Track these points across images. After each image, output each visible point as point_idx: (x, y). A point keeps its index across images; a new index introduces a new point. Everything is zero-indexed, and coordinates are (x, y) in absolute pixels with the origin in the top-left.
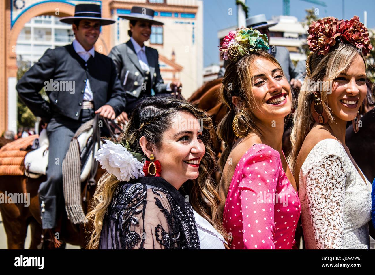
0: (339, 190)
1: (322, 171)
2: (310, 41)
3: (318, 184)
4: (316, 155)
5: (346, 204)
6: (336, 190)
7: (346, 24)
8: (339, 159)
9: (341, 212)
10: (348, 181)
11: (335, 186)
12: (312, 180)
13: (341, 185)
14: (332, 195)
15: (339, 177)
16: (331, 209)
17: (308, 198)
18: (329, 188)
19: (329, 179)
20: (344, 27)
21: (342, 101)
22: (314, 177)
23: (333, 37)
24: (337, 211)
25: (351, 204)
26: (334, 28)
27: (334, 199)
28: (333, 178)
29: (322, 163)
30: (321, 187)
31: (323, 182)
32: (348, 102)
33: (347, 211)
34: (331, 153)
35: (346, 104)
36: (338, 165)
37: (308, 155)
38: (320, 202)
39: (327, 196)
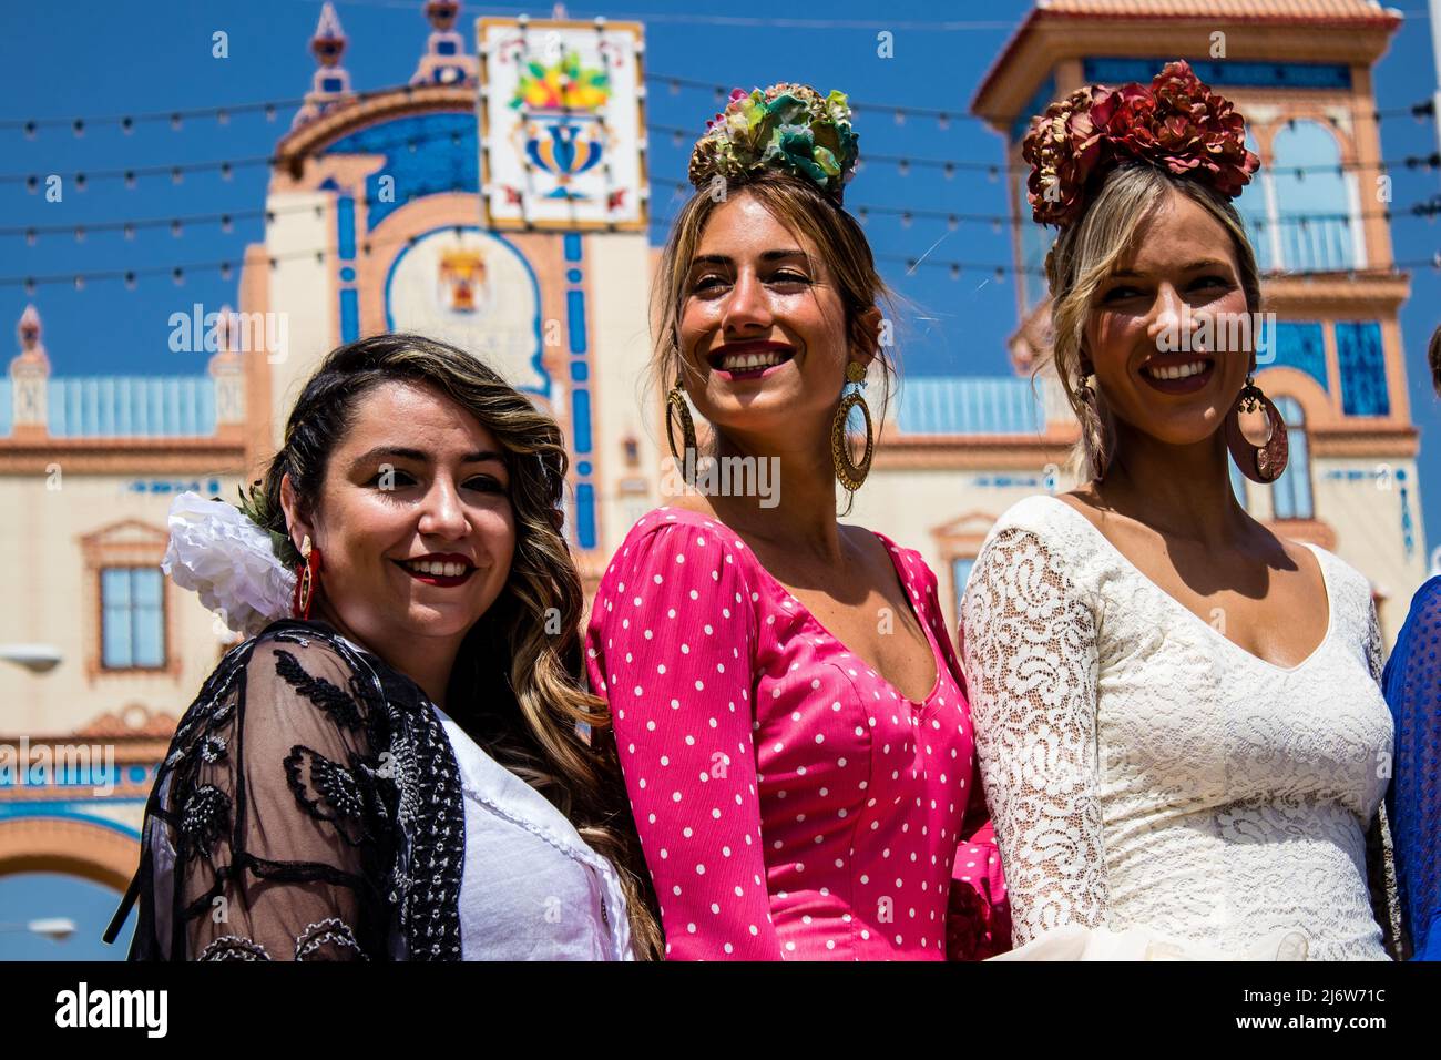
6: (1025, 651)
11: (1019, 638)
14: (1014, 673)
19: (1000, 615)
21: (1147, 374)
23: (1076, 153)
26: (1083, 122)
27: (1021, 688)
28: (1011, 611)
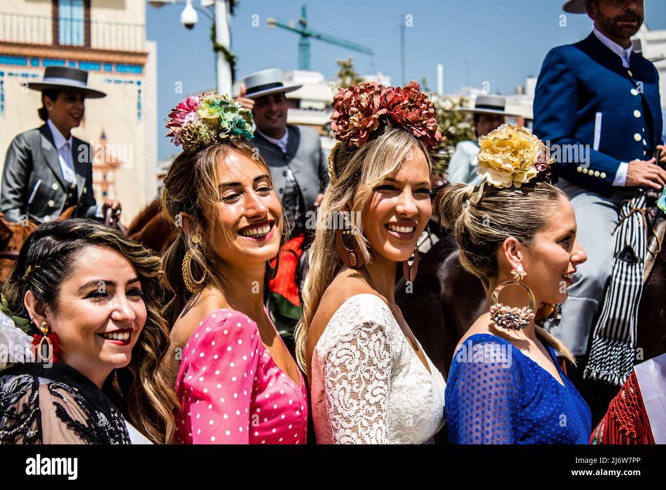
0: (382, 384)
1: (351, 351)
2: (336, 121)
3: (344, 374)
4: (342, 323)
5: (392, 407)
6: (375, 383)
7: (397, 94)
8: (381, 329)
9: (384, 422)
10: (396, 366)
11: (373, 377)
12: (334, 366)
13: (385, 374)
14: (370, 393)
15: (381, 360)
16: (367, 417)
17: (327, 398)
18: (363, 381)
19: (364, 364)
20: (393, 100)
21: (388, 226)
22: (337, 362)
23: (375, 116)
24: (376, 420)
25: (401, 408)
26: (377, 100)
27: (372, 401)
28: (370, 362)
29: (352, 337)
30: (349, 379)
31: (353, 370)
32: (398, 229)
33: (393, 420)
34: (368, 320)
35: (395, 231)
36: (379, 340)
37: (329, 324)
38: (348, 406)
39: (360, 395)
